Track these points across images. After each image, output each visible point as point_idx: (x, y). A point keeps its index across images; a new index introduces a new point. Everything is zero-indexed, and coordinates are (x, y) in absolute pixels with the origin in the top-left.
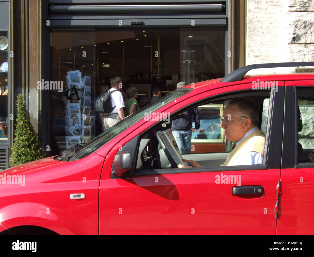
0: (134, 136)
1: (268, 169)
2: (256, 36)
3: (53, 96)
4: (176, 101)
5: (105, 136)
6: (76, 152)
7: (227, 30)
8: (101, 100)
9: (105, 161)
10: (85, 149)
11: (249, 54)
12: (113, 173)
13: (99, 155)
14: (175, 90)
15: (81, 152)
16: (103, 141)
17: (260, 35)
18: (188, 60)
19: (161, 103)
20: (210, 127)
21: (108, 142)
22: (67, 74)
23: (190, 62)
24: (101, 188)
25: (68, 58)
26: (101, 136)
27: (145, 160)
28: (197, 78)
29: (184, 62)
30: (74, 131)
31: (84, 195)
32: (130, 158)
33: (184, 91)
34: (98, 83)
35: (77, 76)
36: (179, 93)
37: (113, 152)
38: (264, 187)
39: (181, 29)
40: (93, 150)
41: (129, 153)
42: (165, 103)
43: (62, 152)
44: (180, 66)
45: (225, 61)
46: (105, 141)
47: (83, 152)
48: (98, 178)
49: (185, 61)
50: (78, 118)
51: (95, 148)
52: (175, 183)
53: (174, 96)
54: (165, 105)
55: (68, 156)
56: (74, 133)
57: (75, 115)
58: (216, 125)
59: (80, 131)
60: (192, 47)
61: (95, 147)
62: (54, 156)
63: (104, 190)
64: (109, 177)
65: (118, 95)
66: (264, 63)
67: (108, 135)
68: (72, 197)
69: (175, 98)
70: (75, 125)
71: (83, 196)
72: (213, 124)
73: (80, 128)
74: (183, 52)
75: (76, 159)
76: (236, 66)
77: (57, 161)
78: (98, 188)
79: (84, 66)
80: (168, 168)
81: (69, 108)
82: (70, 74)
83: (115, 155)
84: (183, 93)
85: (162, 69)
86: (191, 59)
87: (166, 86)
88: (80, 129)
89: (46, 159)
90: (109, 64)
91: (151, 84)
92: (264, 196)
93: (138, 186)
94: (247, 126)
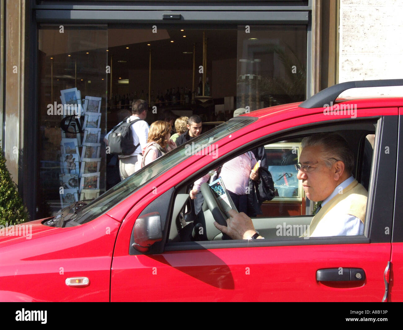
0: (165, 189)
1: (371, 243)
2: (354, 38)
3: (41, 127)
4: (230, 136)
5: (121, 188)
6: (76, 213)
7: (310, 30)
8: (117, 134)
9: (121, 228)
10: (90, 209)
11: (343, 67)
12: (133, 246)
13: (112, 217)
14: (230, 120)
15: (83, 213)
16: (117, 197)
17: (359, 38)
18: (249, 74)
19: (208, 139)
20: (282, 177)
21: (125, 198)
22: (60, 95)
23: (252, 78)
24: (113, 269)
25: (65, 69)
26: (115, 189)
27: (182, 227)
28: (263, 103)
29: (244, 77)
30: (69, 181)
31: (88, 279)
32: (160, 223)
33: (244, 122)
34: (111, 108)
35: (74, 96)
36: (236, 124)
37: (134, 214)
38: (365, 270)
39: (239, 26)
40: (102, 210)
41: (158, 215)
42: (214, 139)
43: (54, 214)
44: (238, 84)
45: (306, 76)
46: (121, 196)
47: (86, 213)
48: (109, 254)
49: (245, 75)
50: (75, 160)
51: (106, 208)
52: (228, 264)
53: (228, 128)
54: (215, 142)
55: (64, 219)
56: (70, 184)
57: (71, 156)
58: (291, 174)
59: (78, 180)
60: (256, 55)
61: (105, 205)
62: (43, 220)
63: (118, 272)
64: (126, 253)
65: (143, 126)
66: (366, 79)
67: (125, 187)
68: (69, 282)
69: (230, 133)
70: (71, 171)
71: (85, 281)
72: (287, 173)
73: (77, 176)
74: (241, 62)
75: (76, 223)
76: (323, 84)
77: (46, 226)
78: (110, 269)
79: (89, 82)
80: (218, 239)
81: (64, 145)
82: (65, 94)
83: (137, 218)
84: (243, 124)
85: (209, 88)
86: (254, 72)
87: (216, 115)
88: (77, 178)
89: (30, 223)
90: (128, 80)
91: (192, 111)
92: (365, 284)
93: (171, 266)
94: (338, 174)
